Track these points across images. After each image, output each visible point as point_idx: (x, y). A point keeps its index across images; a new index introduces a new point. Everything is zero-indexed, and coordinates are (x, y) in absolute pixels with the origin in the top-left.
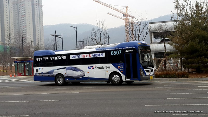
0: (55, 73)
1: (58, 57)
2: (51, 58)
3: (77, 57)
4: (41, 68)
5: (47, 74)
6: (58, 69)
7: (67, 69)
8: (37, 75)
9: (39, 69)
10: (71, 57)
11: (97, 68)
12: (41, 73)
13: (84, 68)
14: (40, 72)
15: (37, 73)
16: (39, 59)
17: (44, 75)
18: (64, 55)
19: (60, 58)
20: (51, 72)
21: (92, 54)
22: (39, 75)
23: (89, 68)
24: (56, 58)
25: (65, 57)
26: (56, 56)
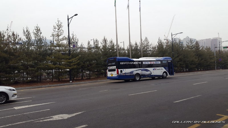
0: (135, 73)
1: (136, 62)
2: (131, 63)
3: (147, 63)
4: (124, 69)
5: (129, 74)
6: (136, 70)
7: (142, 70)
8: (121, 75)
9: (123, 71)
10: (144, 63)
11: (157, 69)
12: (125, 74)
13: (151, 69)
14: (123, 72)
15: (122, 73)
16: (123, 63)
17: (126, 74)
18: (139, 61)
19: (137, 63)
20: (132, 72)
21: (154, 62)
22: (123, 74)
23: (153, 69)
24: (134, 63)
25: (140, 63)
26: (134, 61)
